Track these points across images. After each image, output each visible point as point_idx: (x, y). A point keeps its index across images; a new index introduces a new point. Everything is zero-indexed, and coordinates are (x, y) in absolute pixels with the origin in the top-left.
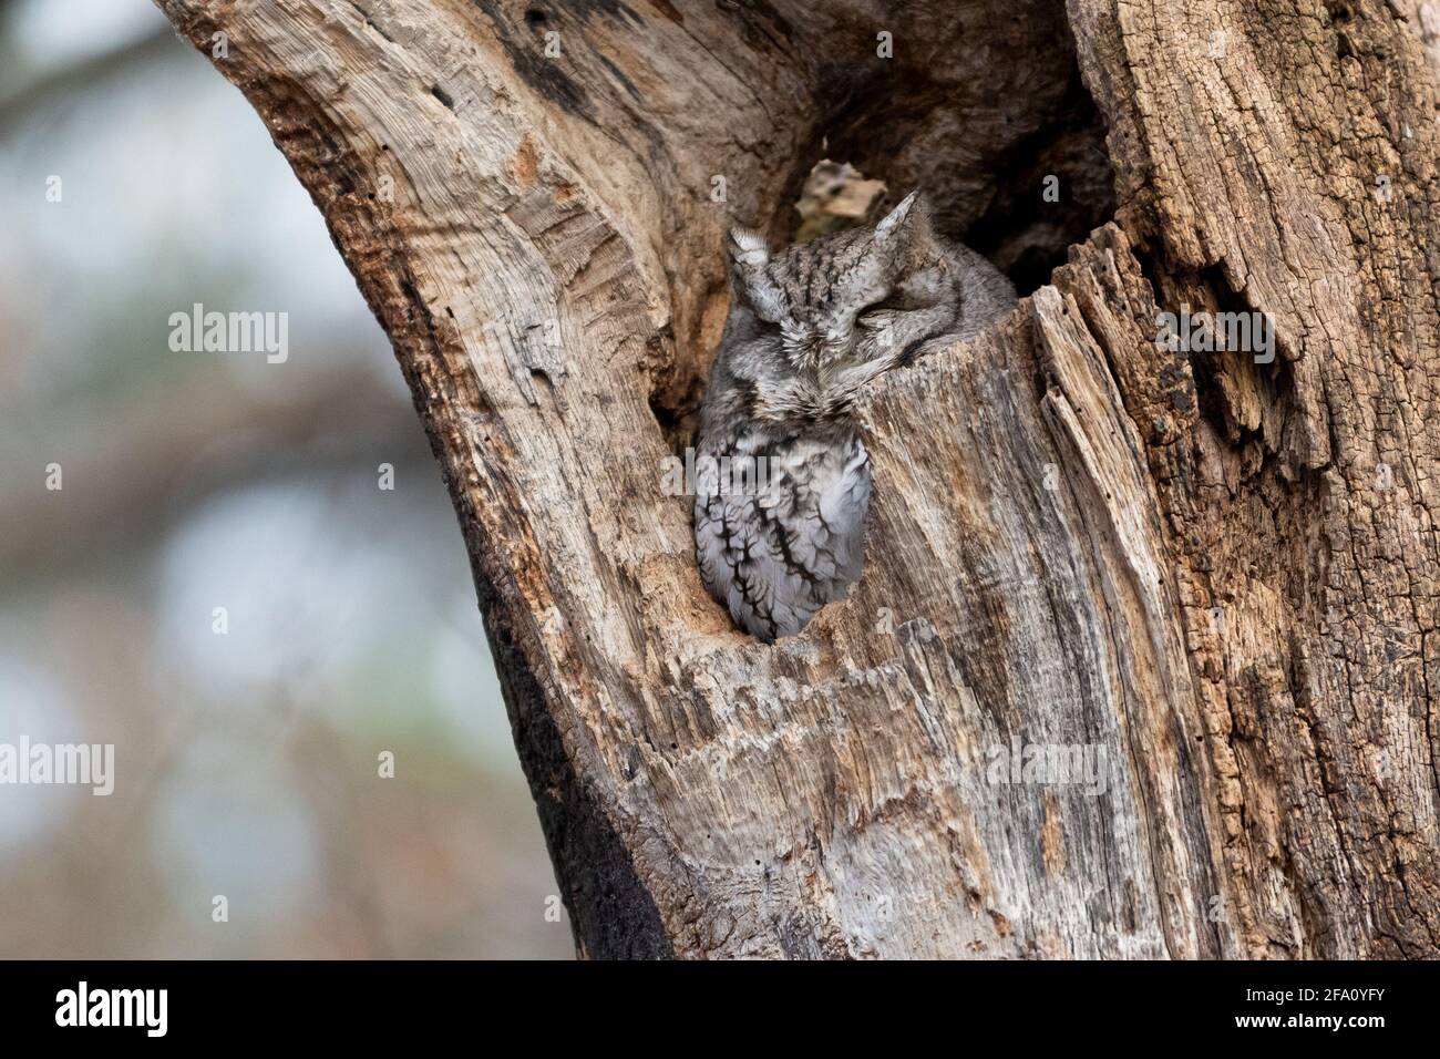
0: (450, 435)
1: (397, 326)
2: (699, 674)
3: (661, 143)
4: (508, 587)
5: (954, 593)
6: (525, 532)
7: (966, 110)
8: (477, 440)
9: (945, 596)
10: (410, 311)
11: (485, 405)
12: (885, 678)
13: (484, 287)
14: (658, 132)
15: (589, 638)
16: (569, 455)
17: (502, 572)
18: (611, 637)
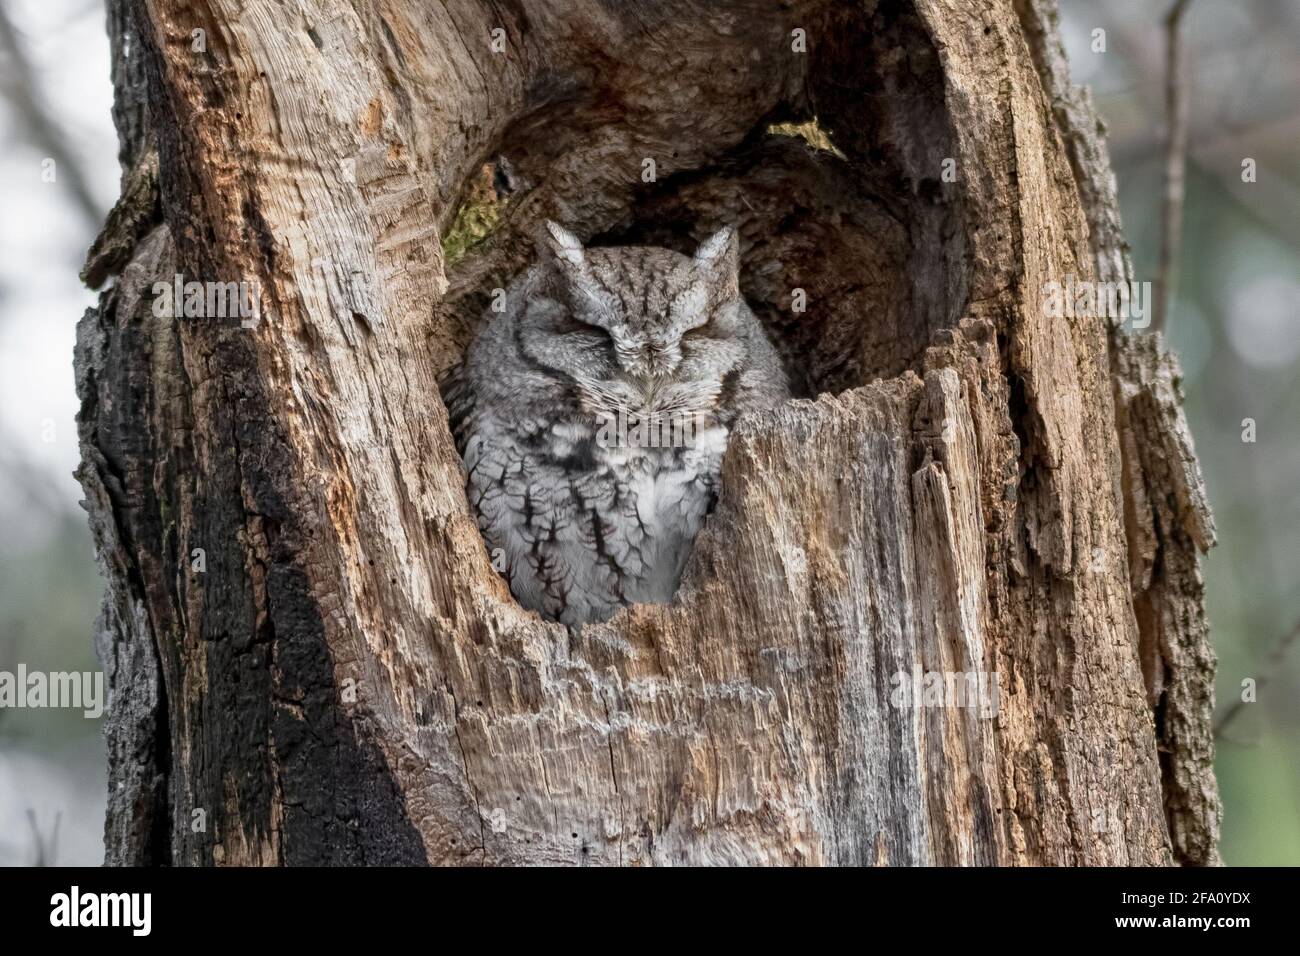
0: (272, 357)
1: (232, 243)
2: (527, 645)
3: (409, 110)
4: (312, 514)
5: (799, 628)
6: (341, 467)
7: (640, 136)
8: (298, 368)
9: (790, 629)
10: (245, 230)
11: (309, 336)
12: (758, 698)
13: (316, 224)
14: (409, 99)
15: (394, 581)
16: (378, 400)
17: (307, 498)
18: (417, 585)
